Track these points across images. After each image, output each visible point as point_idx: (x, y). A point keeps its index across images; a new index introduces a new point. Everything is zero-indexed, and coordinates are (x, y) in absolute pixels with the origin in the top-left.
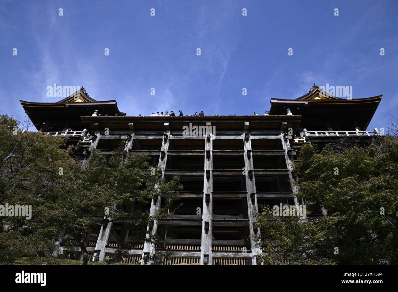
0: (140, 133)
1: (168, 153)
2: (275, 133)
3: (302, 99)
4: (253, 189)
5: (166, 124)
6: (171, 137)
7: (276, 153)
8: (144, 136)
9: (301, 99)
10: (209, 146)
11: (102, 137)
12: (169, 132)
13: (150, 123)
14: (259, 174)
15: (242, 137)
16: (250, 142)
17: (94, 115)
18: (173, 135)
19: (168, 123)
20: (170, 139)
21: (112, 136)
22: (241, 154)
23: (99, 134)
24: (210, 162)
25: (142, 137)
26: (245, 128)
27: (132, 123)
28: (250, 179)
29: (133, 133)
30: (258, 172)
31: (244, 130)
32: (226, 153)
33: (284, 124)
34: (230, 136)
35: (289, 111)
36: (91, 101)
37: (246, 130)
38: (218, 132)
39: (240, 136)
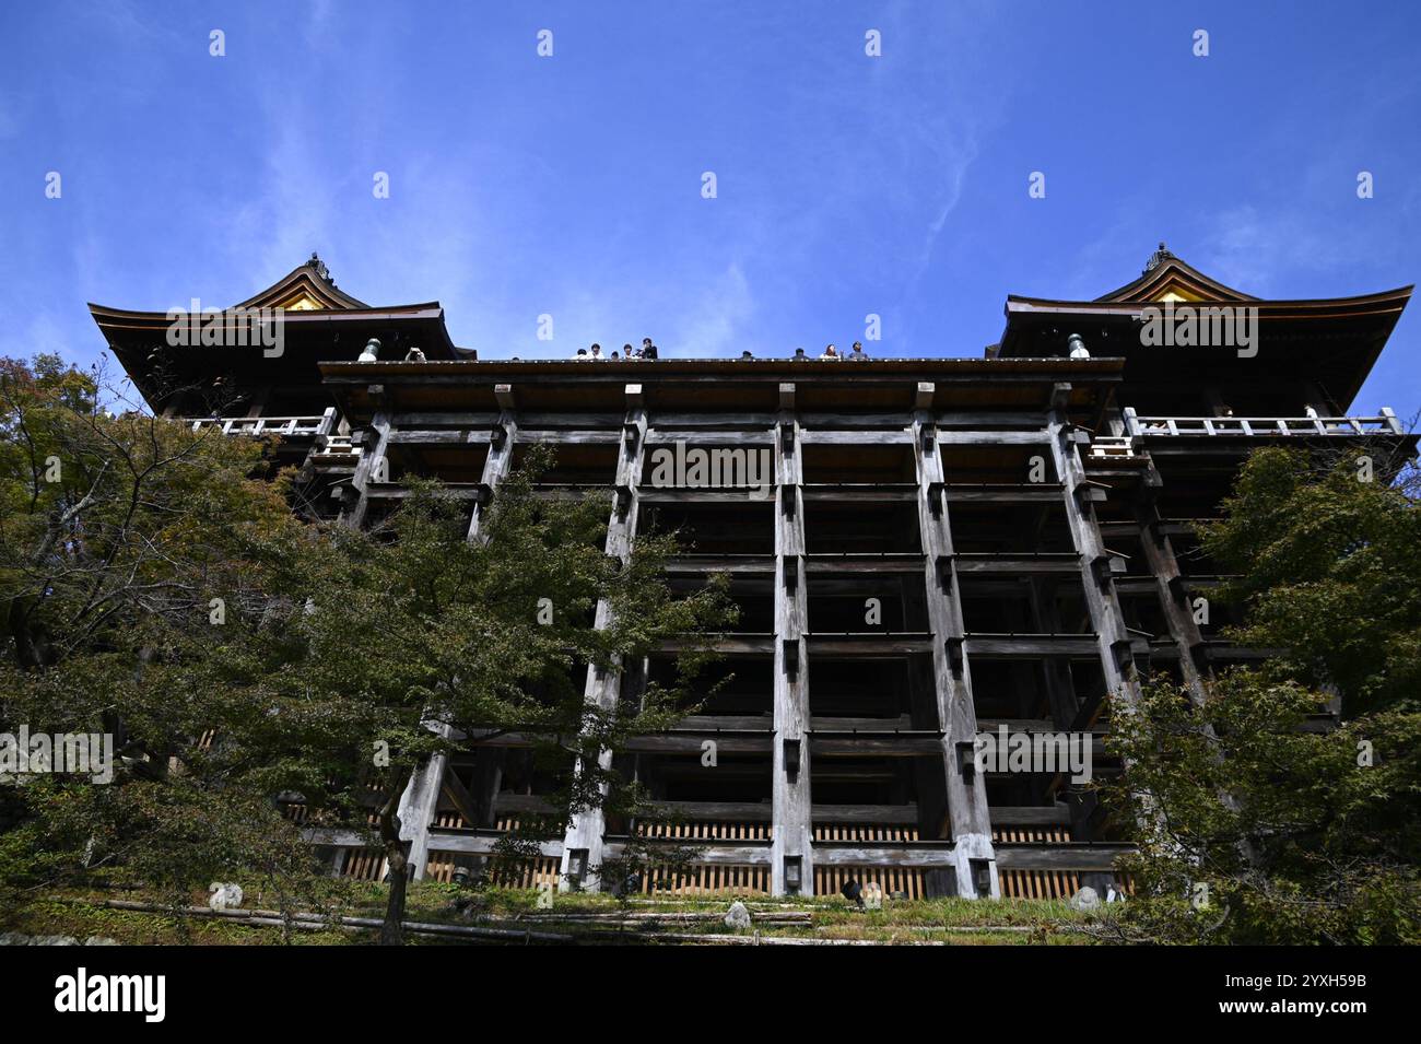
0: (536, 421)
1: (640, 495)
2: (1029, 422)
3: (1119, 300)
4: (954, 622)
5: (634, 389)
6: (652, 436)
7: (1033, 494)
8: (553, 433)
9: (1113, 301)
10: (789, 468)
11: (397, 438)
12: (644, 418)
13: (572, 385)
14: (974, 569)
15: (910, 435)
16: (937, 454)
17: (367, 357)
18: (658, 429)
19: (640, 386)
20: (647, 442)
21: (434, 433)
22: (907, 497)
23: (388, 426)
24: (796, 527)
25: (546, 436)
26: (919, 402)
27: (509, 386)
28: (940, 589)
29: (513, 424)
30: (970, 563)
31: (918, 409)
32: (852, 494)
33: (1062, 388)
34: (866, 433)
35: (1078, 343)
36: (348, 307)
37: (922, 410)
38: (821, 420)
39: (900, 433)
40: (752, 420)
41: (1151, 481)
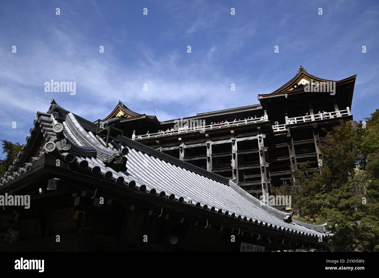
0: (165, 146)
2: (254, 134)
5: (180, 139)
6: (185, 147)
8: (168, 148)
10: (209, 151)
12: (183, 144)
14: (241, 169)
16: (236, 144)
18: (186, 145)
20: (184, 148)
24: (210, 164)
26: (232, 134)
27: (158, 141)
28: (235, 174)
29: (160, 147)
32: (220, 155)
34: (223, 141)
38: (215, 139)
39: (229, 140)
40: (202, 141)
41: (288, 135)
